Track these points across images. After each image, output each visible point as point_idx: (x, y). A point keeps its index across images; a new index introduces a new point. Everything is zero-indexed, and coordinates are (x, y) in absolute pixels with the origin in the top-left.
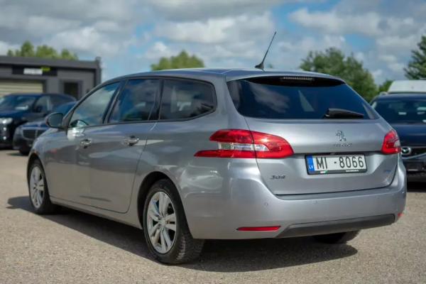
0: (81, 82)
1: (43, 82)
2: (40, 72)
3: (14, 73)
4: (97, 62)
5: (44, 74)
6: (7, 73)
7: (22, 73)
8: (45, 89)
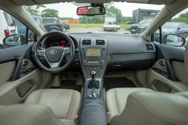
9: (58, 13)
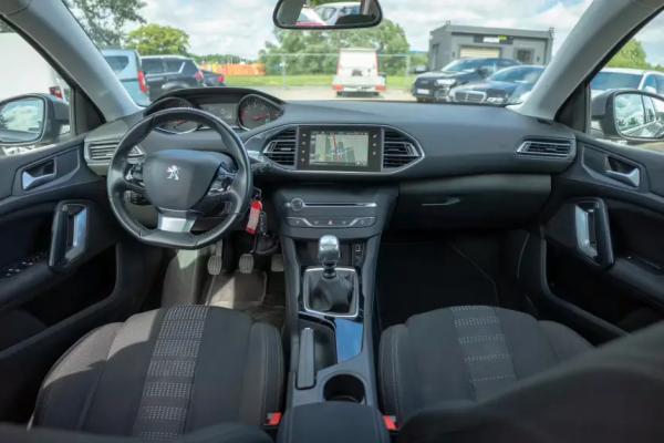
0: (533, 50)
1: (500, 49)
2: (497, 40)
3: (476, 41)
4: (550, 32)
5: (501, 42)
6: (470, 41)
7: (481, 41)
8: (501, 54)
9: (186, 42)
